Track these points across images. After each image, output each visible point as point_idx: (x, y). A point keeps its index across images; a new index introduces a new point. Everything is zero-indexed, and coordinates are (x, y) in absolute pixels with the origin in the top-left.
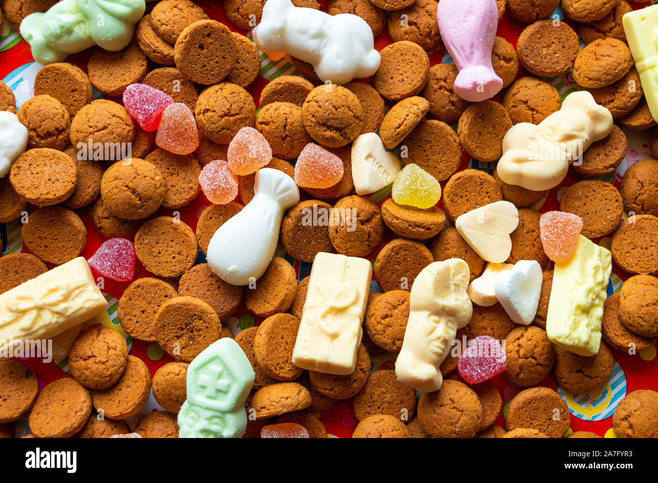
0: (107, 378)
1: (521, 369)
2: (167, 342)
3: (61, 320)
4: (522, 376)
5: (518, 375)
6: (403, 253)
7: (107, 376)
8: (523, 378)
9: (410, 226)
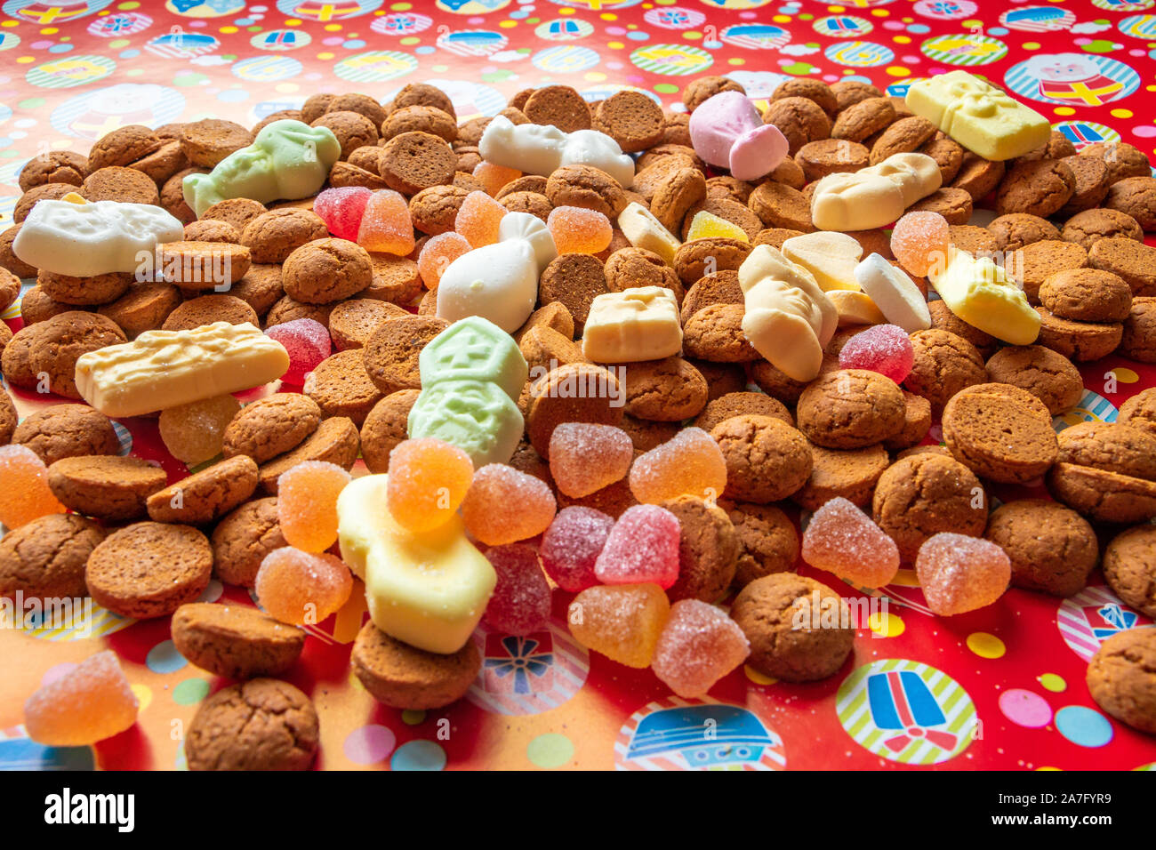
0: (288, 423)
1: (939, 363)
2: (384, 365)
3: (218, 358)
4: (944, 372)
5: (937, 373)
6: (717, 284)
7: (286, 420)
8: (947, 375)
9: (716, 244)
